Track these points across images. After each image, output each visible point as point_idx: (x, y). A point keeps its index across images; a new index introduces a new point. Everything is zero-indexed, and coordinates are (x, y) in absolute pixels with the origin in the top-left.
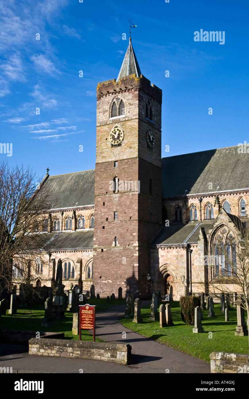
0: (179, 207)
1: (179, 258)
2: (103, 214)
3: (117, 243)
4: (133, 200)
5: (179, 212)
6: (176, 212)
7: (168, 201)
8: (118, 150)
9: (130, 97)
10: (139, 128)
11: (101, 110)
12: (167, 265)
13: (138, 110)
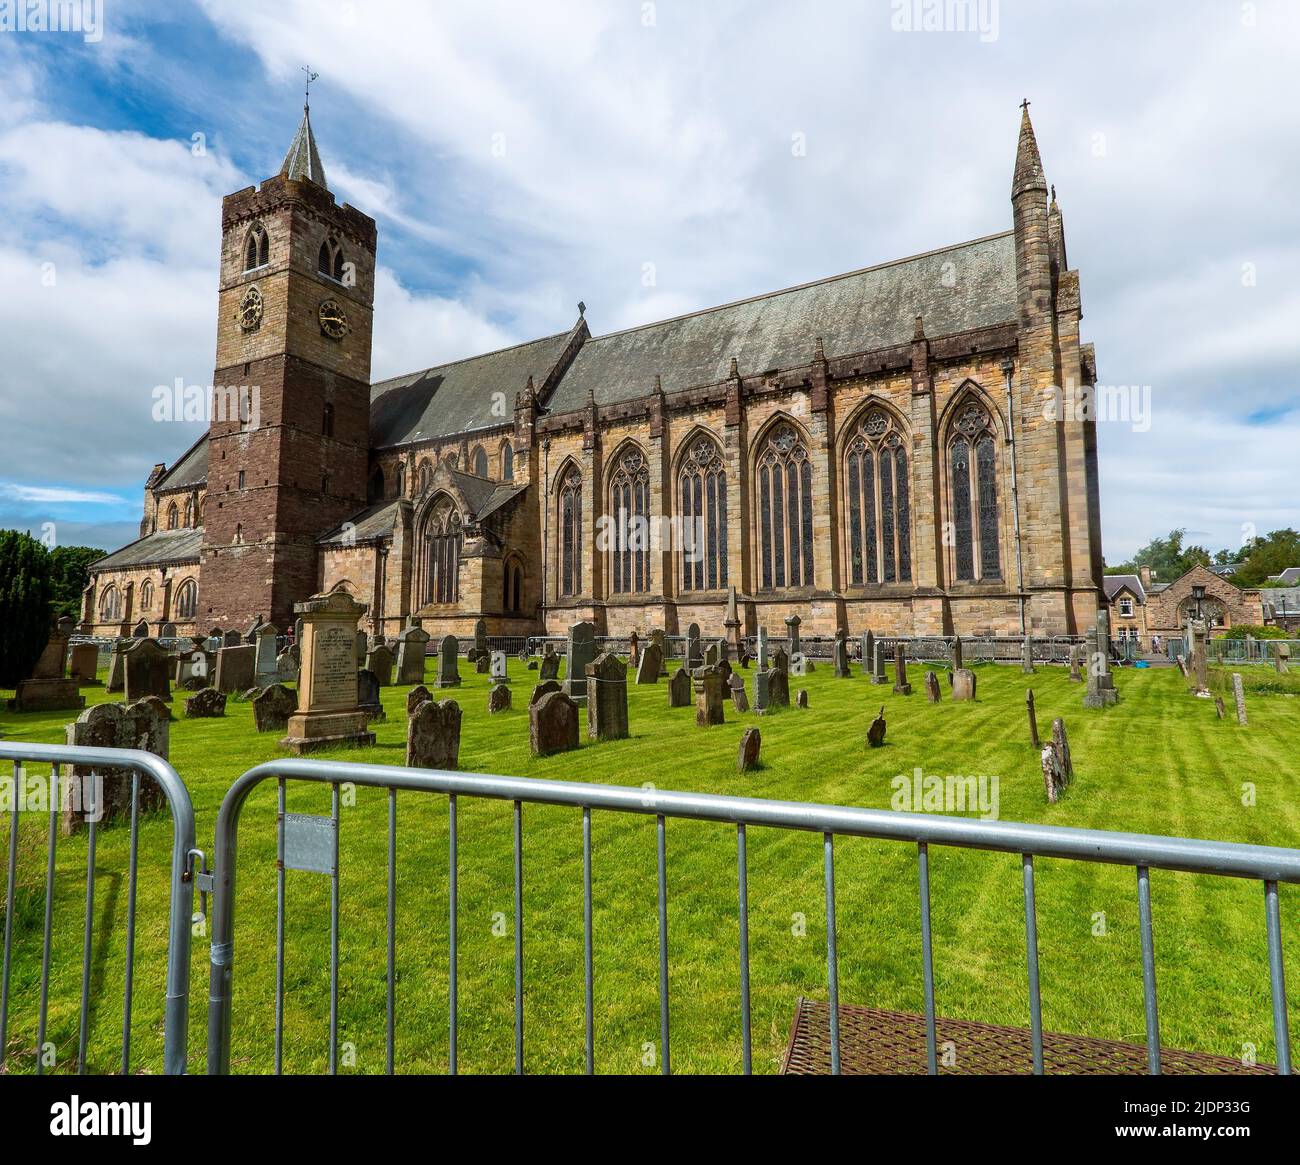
2: (221, 477)
3: (241, 536)
4: (272, 447)
7: (385, 455)
8: (253, 339)
9: (278, 223)
10: (290, 289)
11: (229, 255)
12: (345, 584)
13: (288, 251)
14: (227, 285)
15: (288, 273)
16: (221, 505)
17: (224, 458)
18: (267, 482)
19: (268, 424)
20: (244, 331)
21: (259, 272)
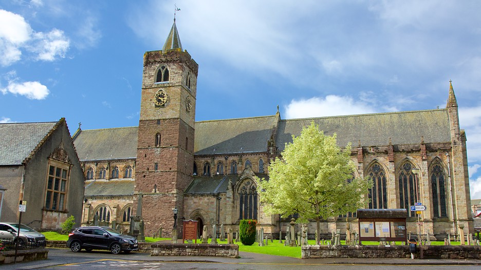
0: (207, 163)
1: (210, 204)
2: (144, 165)
3: (157, 189)
4: (173, 155)
5: (207, 167)
6: (205, 167)
7: (198, 158)
8: (161, 110)
9: (175, 67)
10: (181, 94)
11: (147, 75)
12: (199, 210)
13: (181, 79)
14: (146, 87)
15: (180, 87)
16: (145, 176)
17: (146, 157)
18: (170, 169)
19: (171, 145)
20: (156, 106)
21: (164, 84)
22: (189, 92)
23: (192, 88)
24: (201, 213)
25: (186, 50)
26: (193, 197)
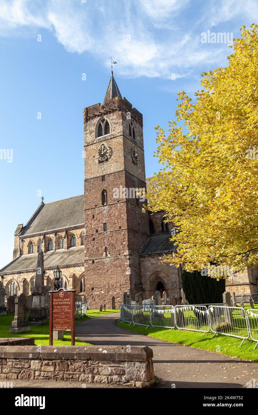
2: (93, 227)
3: (108, 253)
4: (122, 212)
6: (162, 223)
7: (154, 214)
8: (106, 165)
9: (115, 117)
10: (124, 144)
11: (88, 132)
12: (158, 273)
13: (122, 128)
14: (88, 144)
15: (122, 137)
16: (94, 239)
17: (93, 217)
18: (120, 227)
19: (118, 201)
20: (100, 162)
21: (105, 137)
22: (135, 143)
23: (138, 138)
24: (161, 275)
25: (124, 98)
26: (150, 258)
